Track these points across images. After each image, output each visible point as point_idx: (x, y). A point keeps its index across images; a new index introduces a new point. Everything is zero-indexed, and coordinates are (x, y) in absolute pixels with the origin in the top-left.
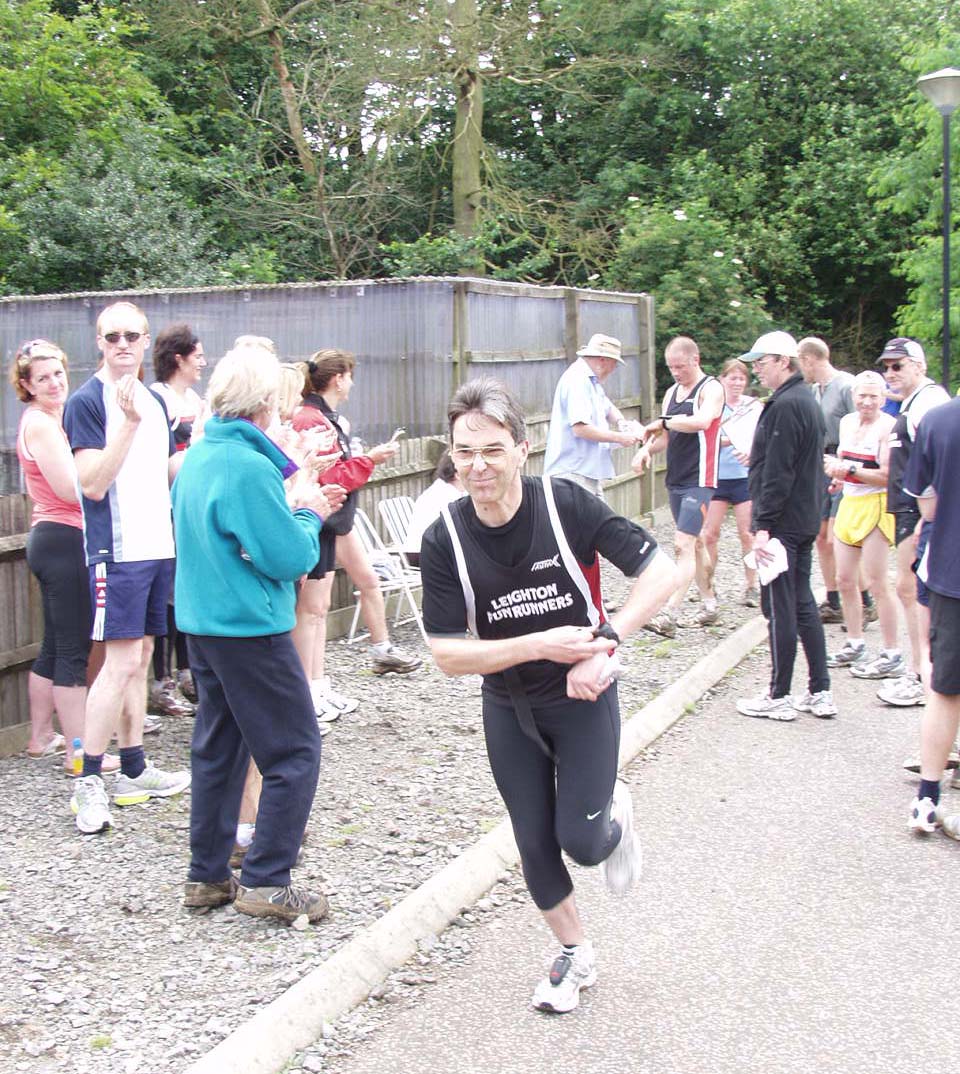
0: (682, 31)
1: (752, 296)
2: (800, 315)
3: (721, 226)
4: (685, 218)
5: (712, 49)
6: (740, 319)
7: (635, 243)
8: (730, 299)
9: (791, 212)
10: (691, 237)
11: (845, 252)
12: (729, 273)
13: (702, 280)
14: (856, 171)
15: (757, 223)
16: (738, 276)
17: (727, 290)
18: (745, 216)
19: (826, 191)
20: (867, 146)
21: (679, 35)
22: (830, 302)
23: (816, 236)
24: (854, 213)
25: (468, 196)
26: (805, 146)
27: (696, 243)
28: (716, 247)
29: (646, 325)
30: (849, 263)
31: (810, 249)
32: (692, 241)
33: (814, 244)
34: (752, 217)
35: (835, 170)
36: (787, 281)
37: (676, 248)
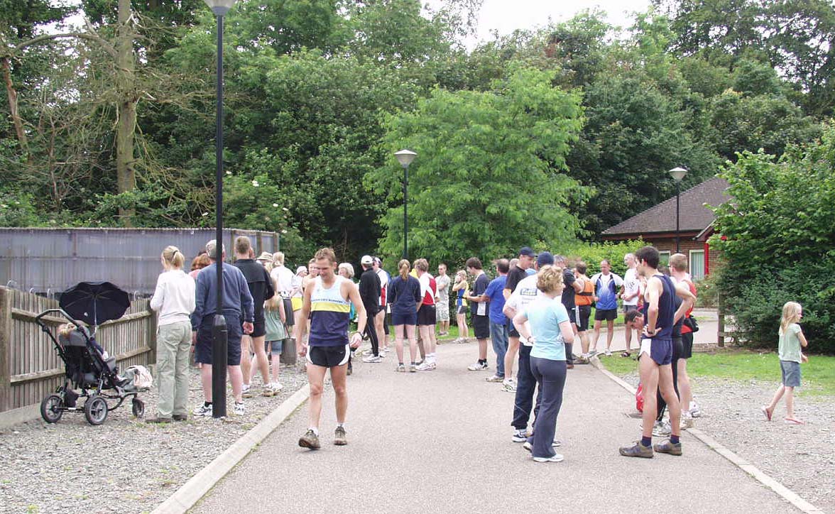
0: (249, 78)
1: (292, 227)
2: (315, 237)
3: (275, 188)
4: (258, 185)
5: (269, 91)
6: (287, 240)
7: (231, 198)
8: (282, 229)
9: (313, 183)
10: (260, 195)
11: (340, 204)
12: (281, 215)
13: (267, 219)
14: (347, 162)
15: (294, 188)
16: (286, 217)
17: (280, 224)
18: (286, 183)
19: (332, 172)
20: (351, 149)
21: (248, 79)
22: (331, 231)
23: (325, 195)
24: (345, 184)
25: (127, 164)
26: (320, 148)
27: (263, 198)
28: (273, 201)
29: (276, 246)
30: (342, 210)
31: (322, 202)
32: (261, 197)
33: (324, 199)
34: (291, 184)
35: (336, 161)
36: (309, 219)
37: (253, 201)
